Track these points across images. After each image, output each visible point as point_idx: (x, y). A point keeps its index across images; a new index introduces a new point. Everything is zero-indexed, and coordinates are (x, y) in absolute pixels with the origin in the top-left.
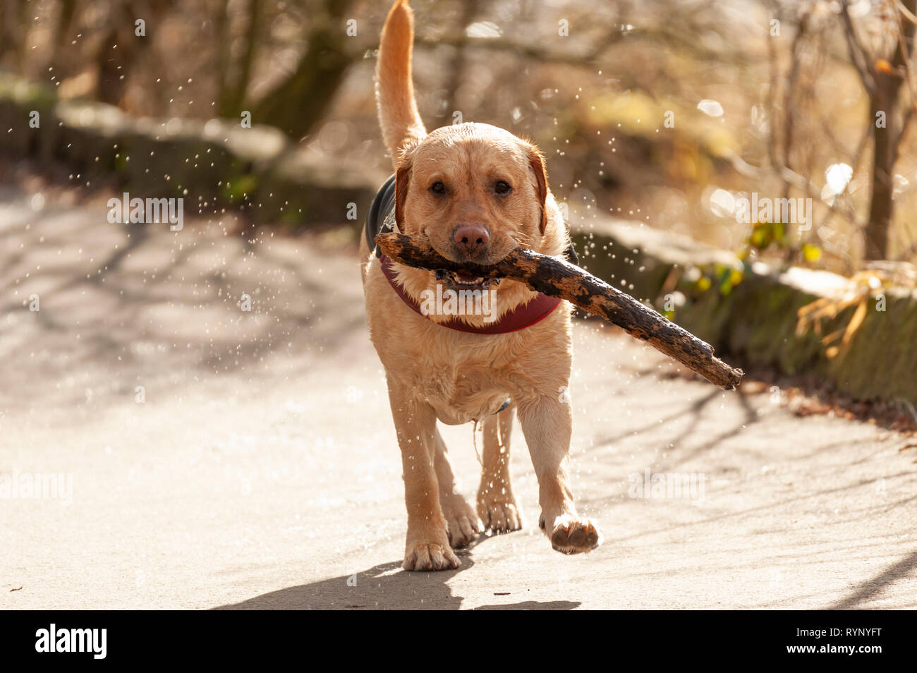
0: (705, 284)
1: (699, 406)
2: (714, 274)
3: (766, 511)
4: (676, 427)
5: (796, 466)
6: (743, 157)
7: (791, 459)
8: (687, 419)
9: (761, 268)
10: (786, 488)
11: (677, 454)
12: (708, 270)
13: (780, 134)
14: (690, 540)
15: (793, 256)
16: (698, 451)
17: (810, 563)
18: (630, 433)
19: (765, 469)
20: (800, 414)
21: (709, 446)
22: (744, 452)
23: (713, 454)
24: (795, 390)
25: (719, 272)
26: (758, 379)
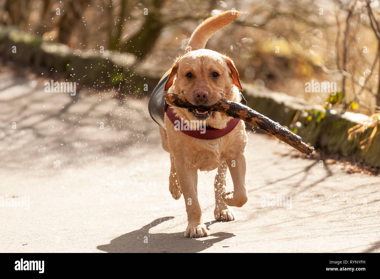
0: (310, 118)
1: (308, 169)
2: (314, 114)
3: (335, 212)
4: (298, 178)
5: (348, 194)
6: (326, 66)
7: (346, 191)
8: (303, 174)
9: (333, 112)
10: (344, 203)
11: (299, 189)
12: (311, 113)
13: (341, 57)
14: (304, 225)
15: (347, 107)
16: (307, 188)
17: (354, 234)
18: (280, 180)
19: (335, 195)
20: (349, 172)
21: (312, 186)
22: (327, 188)
23: (313, 189)
24: (348, 163)
25: (316, 113)
26: (332, 158)
